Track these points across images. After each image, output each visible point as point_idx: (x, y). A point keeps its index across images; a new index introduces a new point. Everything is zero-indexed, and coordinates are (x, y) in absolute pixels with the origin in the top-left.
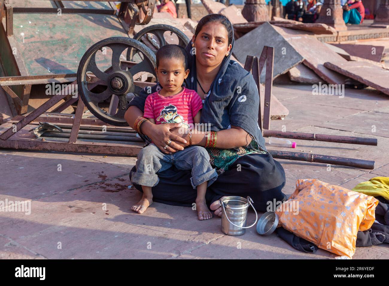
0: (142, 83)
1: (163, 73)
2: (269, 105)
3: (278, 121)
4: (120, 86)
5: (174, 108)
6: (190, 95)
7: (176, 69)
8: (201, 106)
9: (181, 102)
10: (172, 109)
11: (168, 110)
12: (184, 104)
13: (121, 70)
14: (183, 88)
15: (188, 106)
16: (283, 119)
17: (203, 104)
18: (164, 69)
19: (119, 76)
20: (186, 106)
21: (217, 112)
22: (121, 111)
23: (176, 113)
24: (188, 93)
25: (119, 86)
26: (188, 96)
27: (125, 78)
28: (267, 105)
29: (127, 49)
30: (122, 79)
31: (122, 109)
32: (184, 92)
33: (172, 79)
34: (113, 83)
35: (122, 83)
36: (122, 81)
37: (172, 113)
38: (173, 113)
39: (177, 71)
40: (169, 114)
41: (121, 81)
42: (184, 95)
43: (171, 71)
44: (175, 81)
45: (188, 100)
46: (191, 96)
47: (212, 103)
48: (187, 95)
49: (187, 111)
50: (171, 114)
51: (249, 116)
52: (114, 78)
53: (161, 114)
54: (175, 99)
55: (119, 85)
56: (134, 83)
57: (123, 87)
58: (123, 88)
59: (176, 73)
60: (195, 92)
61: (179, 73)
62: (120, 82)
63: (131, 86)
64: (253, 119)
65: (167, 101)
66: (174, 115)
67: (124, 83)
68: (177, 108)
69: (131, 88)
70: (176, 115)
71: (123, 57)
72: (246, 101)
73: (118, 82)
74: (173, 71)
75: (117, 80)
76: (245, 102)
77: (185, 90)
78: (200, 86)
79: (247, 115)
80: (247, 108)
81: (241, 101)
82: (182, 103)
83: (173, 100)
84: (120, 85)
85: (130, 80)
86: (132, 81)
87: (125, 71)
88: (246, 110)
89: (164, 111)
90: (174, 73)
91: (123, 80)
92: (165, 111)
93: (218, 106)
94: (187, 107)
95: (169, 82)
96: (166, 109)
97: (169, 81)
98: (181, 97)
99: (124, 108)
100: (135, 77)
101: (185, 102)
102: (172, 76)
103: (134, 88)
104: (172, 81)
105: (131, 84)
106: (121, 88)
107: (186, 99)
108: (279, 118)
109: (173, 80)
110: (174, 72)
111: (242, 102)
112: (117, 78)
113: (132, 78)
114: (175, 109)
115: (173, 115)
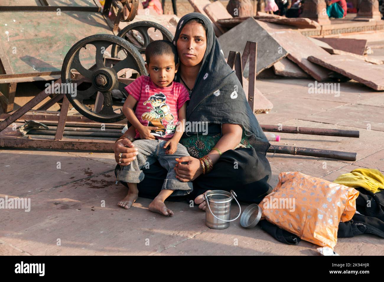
0: (126, 80)
1: (154, 69)
3: (263, 114)
4: (105, 83)
5: (164, 96)
11: (157, 97)
13: (105, 67)
18: (156, 66)
19: (103, 73)
22: (106, 107)
23: (165, 102)
26: (177, 88)
27: (109, 74)
28: (251, 100)
29: (111, 45)
30: (106, 76)
31: (107, 106)
34: (98, 80)
35: (106, 80)
37: (160, 101)
39: (169, 67)
41: (105, 78)
43: (163, 67)
44: (168, 77)
45: (177, 92)
46: (180, 88)
52: (98, 75)
55: (103, 82)
56: (119, 80)
57: (107, 83)
58: (107, 85)
61: (170, 69)
62: (104, 79)
63: (115, 83)
66: (162, 103)
67: (108, 80)
68: (167, 97)
69: (115, 85)
70: (164, 103)
71: (108, 54)
72: (237, 98)
73: (103, 79)
74: (165, 68)
75: (101, 77)
81: (234, 98)
84: (104, 82)
85: (114, 77)
86: (117, 78)
87: (109, 68)
91: (108, 77)
92: (154, 98)
95: (161, 78)
96: (155, 96)
99: (108, 104)
100: (120, 73)
103: (118, 85)
105: (115, 81)
106: (106, 85)
109: (166, 76)
112: (101, 75)
113: (116, 75)
114: (164, 98)
115: (161, 103)
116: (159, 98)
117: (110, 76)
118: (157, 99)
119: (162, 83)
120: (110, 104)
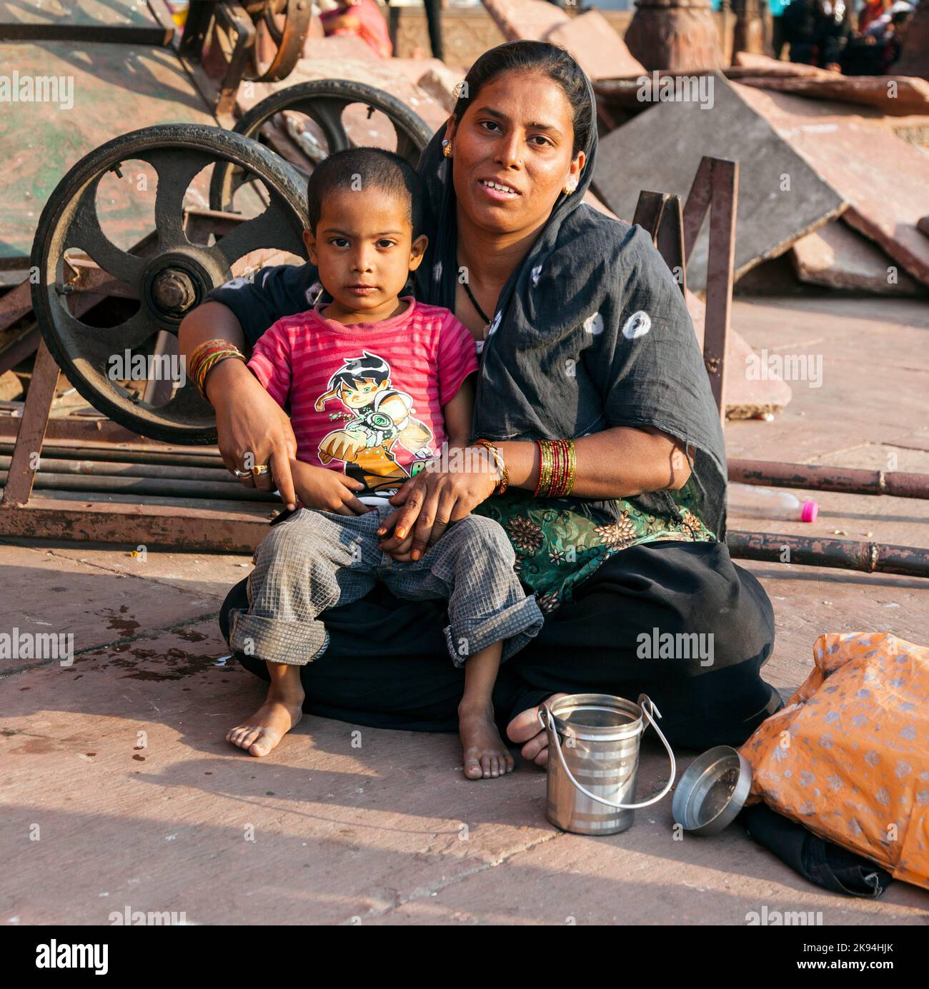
1: (335, 243)
2: (720, 367)
3: (754, 425)
4: (187, 300)
5: (379, 364)
6: (435, 324)
7: (383, 230)
9: (406, 345)
10: (371, 369)
12: (414, 354)
13: (187, 244)
15: (431, 362)
16: (769, 418)
18: (341, 227)
19: (182, 263)
20: (420, 360)
23: (388, 382)
24: (426, 318)
25: (183, 302)
26: (429, 327)
27: (203, 270)
28: (714, 370)
29: (210, 169)
30: (192, 277)
32: (413, 314)
33: (370, 264)
34: (162, 290)
35: (191, 290)
36: (193, 283)
37: (371, 383)
38: (376, 385)
39: (387, 238)
40: (360, 386)
41: (188, 281)
42: (413, 322)
43: (364, 234)
44: (381, 272)
45: (427, 340)
46: (440, 326)
47: (517, 354)
48: (423, 323)
49: (423, 379)
50: (366, 386)
52: (163, 271)
53: (330, 386)
54: (382, 336)
55: (181, 298)
57: (194, 302)
59: (383, 243)
60: (451, 316)
61: (391, 245)
62: (185, 286)
64: (685, 392)
66: (379, 389)
67: (198, 289)
68: (392, 366)
70: (388, 389)
71: (196, 197)
72: (651, 332)
73: (179, 285)
74: (373, 237)
75: (175, 278)
77: (417, 307)
80: (658, 355)
82: (406, 351)
83: (373, 338)
84: (184, 296)
85: (222, 278)
87: (202, 246)
88: (658, 361)
89: (344, 375)
90: (376, 244)
91: (198, 280)
94: (426, 366)
95: (356, 274)
97: (358, 271)
98: (405, 328)
101: (420, 348)
102: (369, 255)
104: (369, 271)
107: (421, 335)
108: (757, 417)
109: (373, 268)
110: (375, 241)
112: (173, 273)
113: (226, 271)
114: (382, 370)
115: (374, 389)
116: (363, 374)
117: (207, 274)
118: (358, 377)
119: (358, 291)
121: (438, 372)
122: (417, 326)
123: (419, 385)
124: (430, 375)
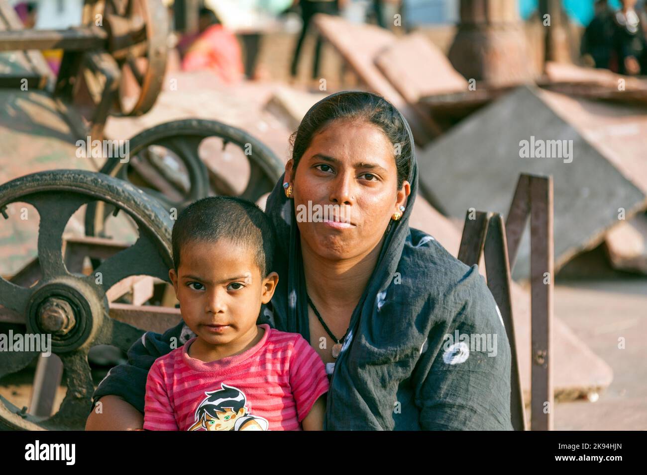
0: (136, 311)
1: (192, 286)
2: (546, 359)
3: (581, 405)
4: (68, 324)
5: (236, 394)
6: (285, 350)
7: (233, 276)
8: (324, 384)
9: (259, 374)
10: (230, 399)
11: (216, 403)
12: (267, 382)
13: (67, 274)
14: (264, 329)
15: (283, 385)
16: (594, 397)
17: (329, 377)
18: (196, 274)
19: (63, 292)
20: (273, 386)
21: (377, 399)
22: (73, 403)
23: (245, 410)
24: (278, 346)
25: (64, 326)
26: (279, 355)
27: (81, 297)
28: (541, 361)
29: (82, 210)
30: (71, 303)
31: (76, 398)
32: (267, 343)
33: (222, 306)
34: (45, 316)
35: (71, 315)
36: (73, 309)
37: (230, 412)
38: (234, 413)
39: (238, 281)
40: (220, 416)
41: (68, 308)
42: (265, 352)
43: (215, 280)
44: (231, 311)
45: (278, 367)
46: (290, 353)
47: (360, 370)
48: (274, 352)
49: (279, 401)
50: (227, 414)
51: (479, 410)
52: (46, 300)
53: (197, 417)
54: (237, 368)
55: (62, 323)
56: (112, 312)
57: (74, 327)
58: (75, 331)
59: (234, 286)
60: (302, 340)
61: (242, 287)
62: (65, 312)
63: (101, 323)
64: (492, 418)
65: (212, 375)
66: (237, 417)
67: (78, 315)
68: (247, 395)
69: (100, 330)
70: (246, 415)
71: (75, 227)
72: (468, 362)
73: (61, 311)
74: (223, 282)
75: (57, 305)
76: (464, 363)
77: (271, 336)
78: (320, 319)
79: (475, 406)
80: (472, 383)
81: (453, 362)
82: (260, 380)
83: (231, 371)
84: (65, 321)
85: (98, 305)
86: (105, 307)
87: (80, 276)
88: (470, 389)
89: (207, 407)
90: (227, 287)
91: (77, 306)
92: (209, 408)
93: (378, 380)
94: (279, 390)
95: (210, 314)
96: (210, 400)
97: (212, 312)
98: (258, 358)
99: (80, 392)
100: (114, 292)
101: (272, 375)
102: (221, 299)
103: (110, 330)
104: (221, 312)
105: (101, 317)
106: (70, 331)
107: (273, 364)
108: (582, 397)
109: (224, 309)
110: (226, 284)
111: (455, 366)
112: (55, 301)
113: (102, 297)
114: (238, 399)
115: (233, 417)
116: (222, 404)
117: (85, 301)
118: (218, 407)
119: (213, 329)
120: (84, 390)
121: (292, 393)
122: (269, 356)
123: (274, 409)
124: (284, 397)
